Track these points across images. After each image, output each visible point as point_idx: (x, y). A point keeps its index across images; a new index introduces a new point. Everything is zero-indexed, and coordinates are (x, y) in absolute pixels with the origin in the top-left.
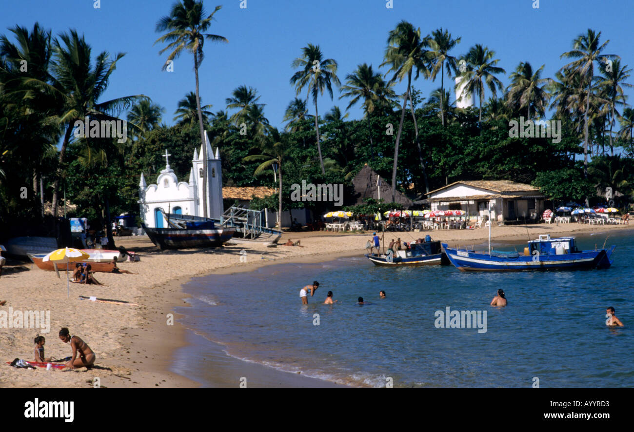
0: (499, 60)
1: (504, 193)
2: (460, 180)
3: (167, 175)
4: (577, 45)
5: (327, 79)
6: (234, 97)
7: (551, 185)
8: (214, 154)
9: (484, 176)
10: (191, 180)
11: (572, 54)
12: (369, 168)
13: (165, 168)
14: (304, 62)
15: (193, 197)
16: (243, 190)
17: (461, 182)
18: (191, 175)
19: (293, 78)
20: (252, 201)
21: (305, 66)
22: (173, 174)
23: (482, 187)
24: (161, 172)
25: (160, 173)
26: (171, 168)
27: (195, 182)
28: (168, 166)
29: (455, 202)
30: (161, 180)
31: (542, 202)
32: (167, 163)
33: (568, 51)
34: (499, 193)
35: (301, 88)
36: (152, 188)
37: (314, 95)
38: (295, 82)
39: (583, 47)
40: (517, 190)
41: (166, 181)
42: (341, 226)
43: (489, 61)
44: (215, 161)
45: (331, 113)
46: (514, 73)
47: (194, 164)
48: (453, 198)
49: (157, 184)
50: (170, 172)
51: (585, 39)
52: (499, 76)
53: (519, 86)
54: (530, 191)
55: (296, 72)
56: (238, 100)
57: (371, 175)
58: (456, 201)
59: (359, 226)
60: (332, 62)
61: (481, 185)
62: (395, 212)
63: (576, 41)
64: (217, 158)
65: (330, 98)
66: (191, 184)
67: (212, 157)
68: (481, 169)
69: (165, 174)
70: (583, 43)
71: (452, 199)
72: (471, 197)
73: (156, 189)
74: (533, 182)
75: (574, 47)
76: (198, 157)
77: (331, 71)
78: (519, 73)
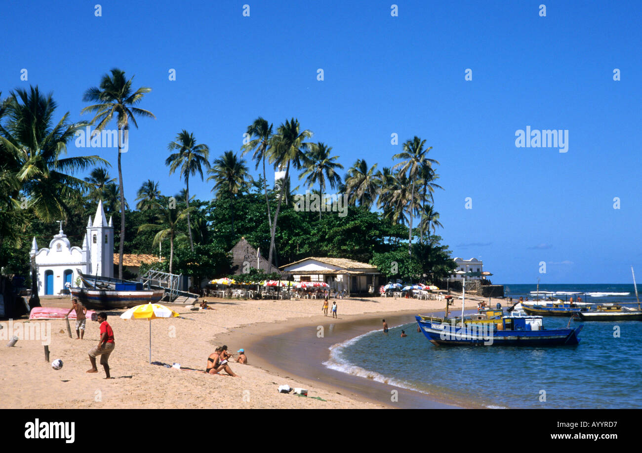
0: (338, 157)
1: (350, 269)
2: (311, 256)
3: (60, 240)
4: (406, 148)
5: (198, 162)
6: (92, 177)
7: (387, 264)
8: (108, 221)
9: (329, 254)
10: (84, 245)
11: (402, 156)
12: (246, 241)
13: (58, 233)
14: (178, 146)
15: (85, 261)
16: (128, 257)
17: (312, 258)
18: (85, 241)
19: (168, 159)
20: (141, 267)
21: (180, 149)
22: (66, 239)
23: (330, 263)
24: (54, 236)
25: (53, 238)
26: (64, 233)
27: (88, 247)
28: (61, 231)
29: (306, 276)
30: (54, 244)
31: (377, 278)
32: (61, 229)
33: (399, 153)
34: (345, 269)
35: (175, 168)
36: (44, 251)
37: (185, 175)
38: (169, 163)
39: (410, 150)
40: (360, 267)
41: (59, 246)
42: (225, 293)
43: (329, 157)
44: (108, 228)
45: (180, 194)
46: (352, 168)
47: (88, 230)
48: (305, 271)
49: (49, 248)
50: (63, 237)
51: (412, 144)
52: (337, 170)
53: (356, 179)
54: (369, 268)
55: (171, 154)
56: (95, 179)
57: (248, 247)
58: (307, 274)
59: (242, 294)
60: (204, 147)
61: (330, 262)
62: (271, 282)
63: (405, 145)
64: (110, 225)
65: (201, 179)
66: (85, 249)
67: (106, 225)
68: (325, 248)
69: (59, 239)
70: (411, 147)
71: (305, 273)
72: (321, 271)
73: (48, 252)
74: (371, 261)
75: (404, 149)
76: (92, 224)
77: (203, 155)
78: (356, 168)
